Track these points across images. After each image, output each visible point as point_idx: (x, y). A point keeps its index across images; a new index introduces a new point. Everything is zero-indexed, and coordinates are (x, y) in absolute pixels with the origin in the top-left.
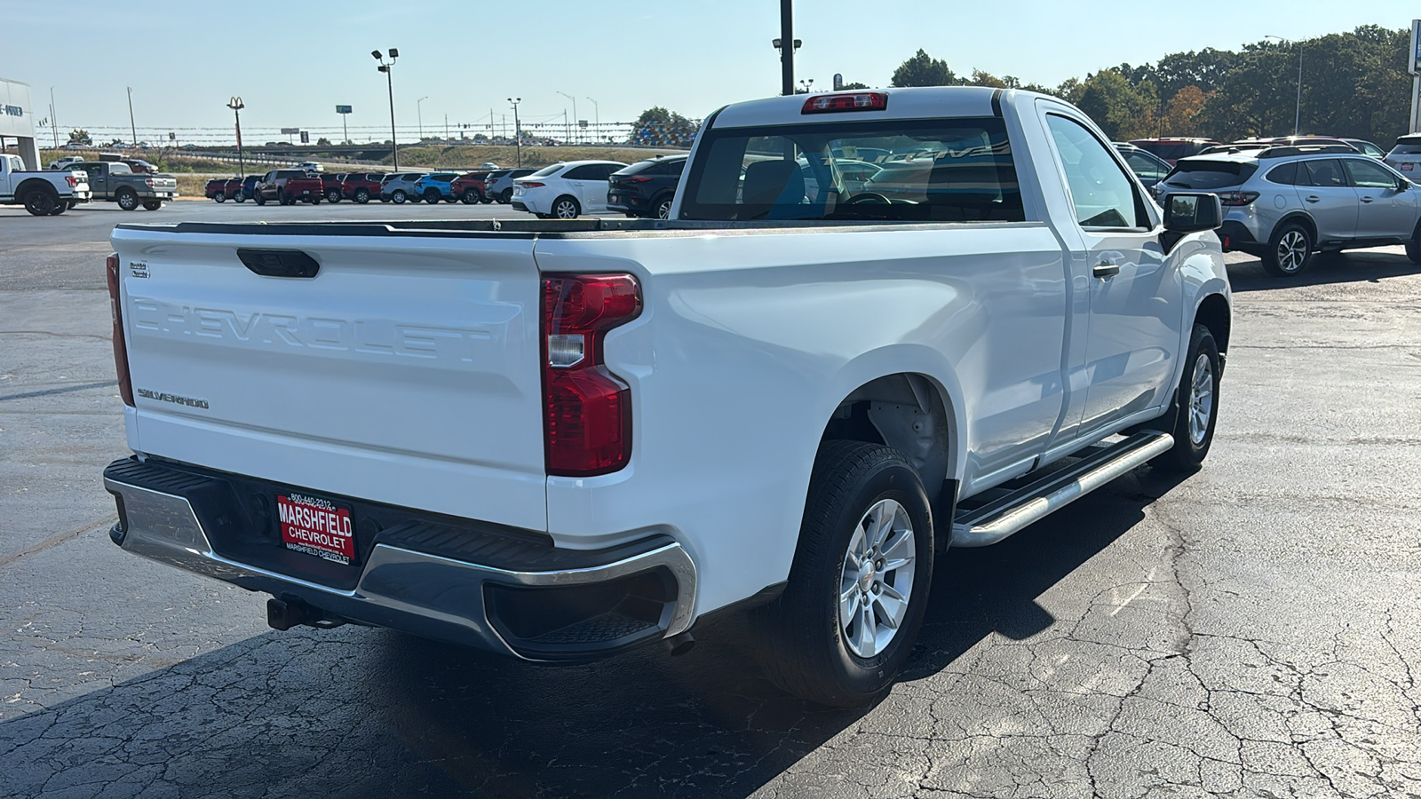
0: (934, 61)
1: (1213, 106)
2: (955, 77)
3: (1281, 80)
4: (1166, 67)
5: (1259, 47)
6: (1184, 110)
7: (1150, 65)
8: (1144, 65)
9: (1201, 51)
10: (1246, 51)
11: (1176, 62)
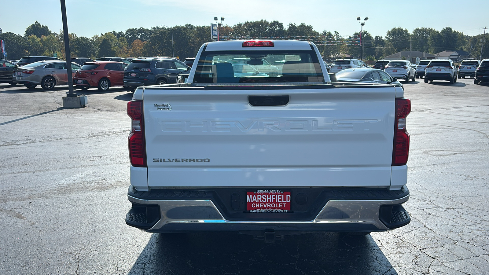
0: (43, 26)
1: (146, 46)
2: (52, 32)
3: (166, 39)
4: (128, 33)
5: (156, 28)
6: (137, 47)
7: (122, 32)
8: (120, 32)
9: (139, 28)
10: (153, 29)
11: (131, 31)
